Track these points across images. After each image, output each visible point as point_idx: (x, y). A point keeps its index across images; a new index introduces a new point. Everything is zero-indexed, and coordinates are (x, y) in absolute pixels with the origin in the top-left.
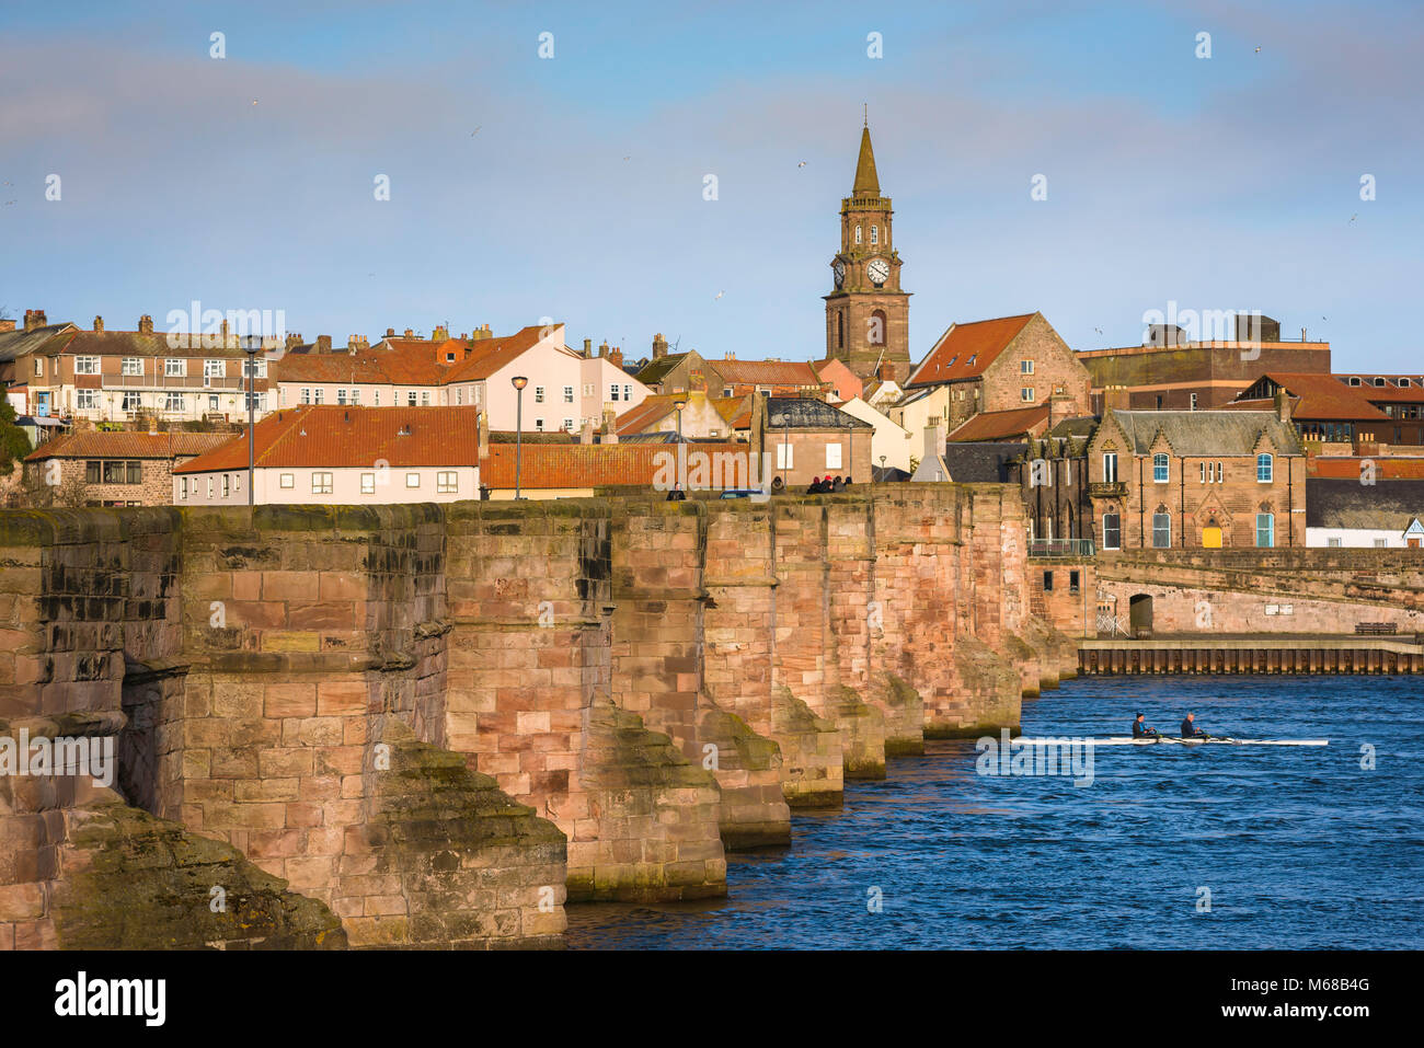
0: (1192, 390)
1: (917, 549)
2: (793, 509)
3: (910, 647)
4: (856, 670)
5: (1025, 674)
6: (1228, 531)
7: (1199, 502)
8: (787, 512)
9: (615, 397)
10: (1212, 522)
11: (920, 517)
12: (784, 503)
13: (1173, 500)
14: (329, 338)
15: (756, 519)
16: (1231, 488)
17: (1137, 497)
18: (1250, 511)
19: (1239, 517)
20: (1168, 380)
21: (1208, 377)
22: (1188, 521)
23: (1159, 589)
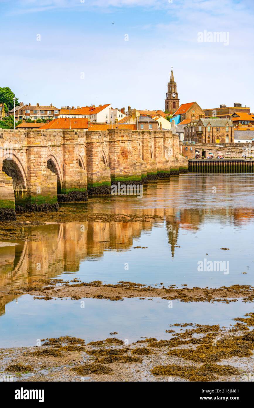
0: (226, 116)
1: (120, 141)
2: (68, 132)
3: (119, 160)
4: (97, 164)
5: (167, 165)
6: (220, 140)
7: (216, 135)
8: (67, 133)
9: (119, 117)
10: (218, 138)
11: (121, 135)
12: (66, 131)
13: (211, 134)
14: (74, 107)
15: (38, 133)
16: (221, 132)
17: (205, 134)
18: (224, 136)
19: (223, 137)
20: (222, 114)
21: (229, 114)
22: (214, 138)
23: (207, 150)
